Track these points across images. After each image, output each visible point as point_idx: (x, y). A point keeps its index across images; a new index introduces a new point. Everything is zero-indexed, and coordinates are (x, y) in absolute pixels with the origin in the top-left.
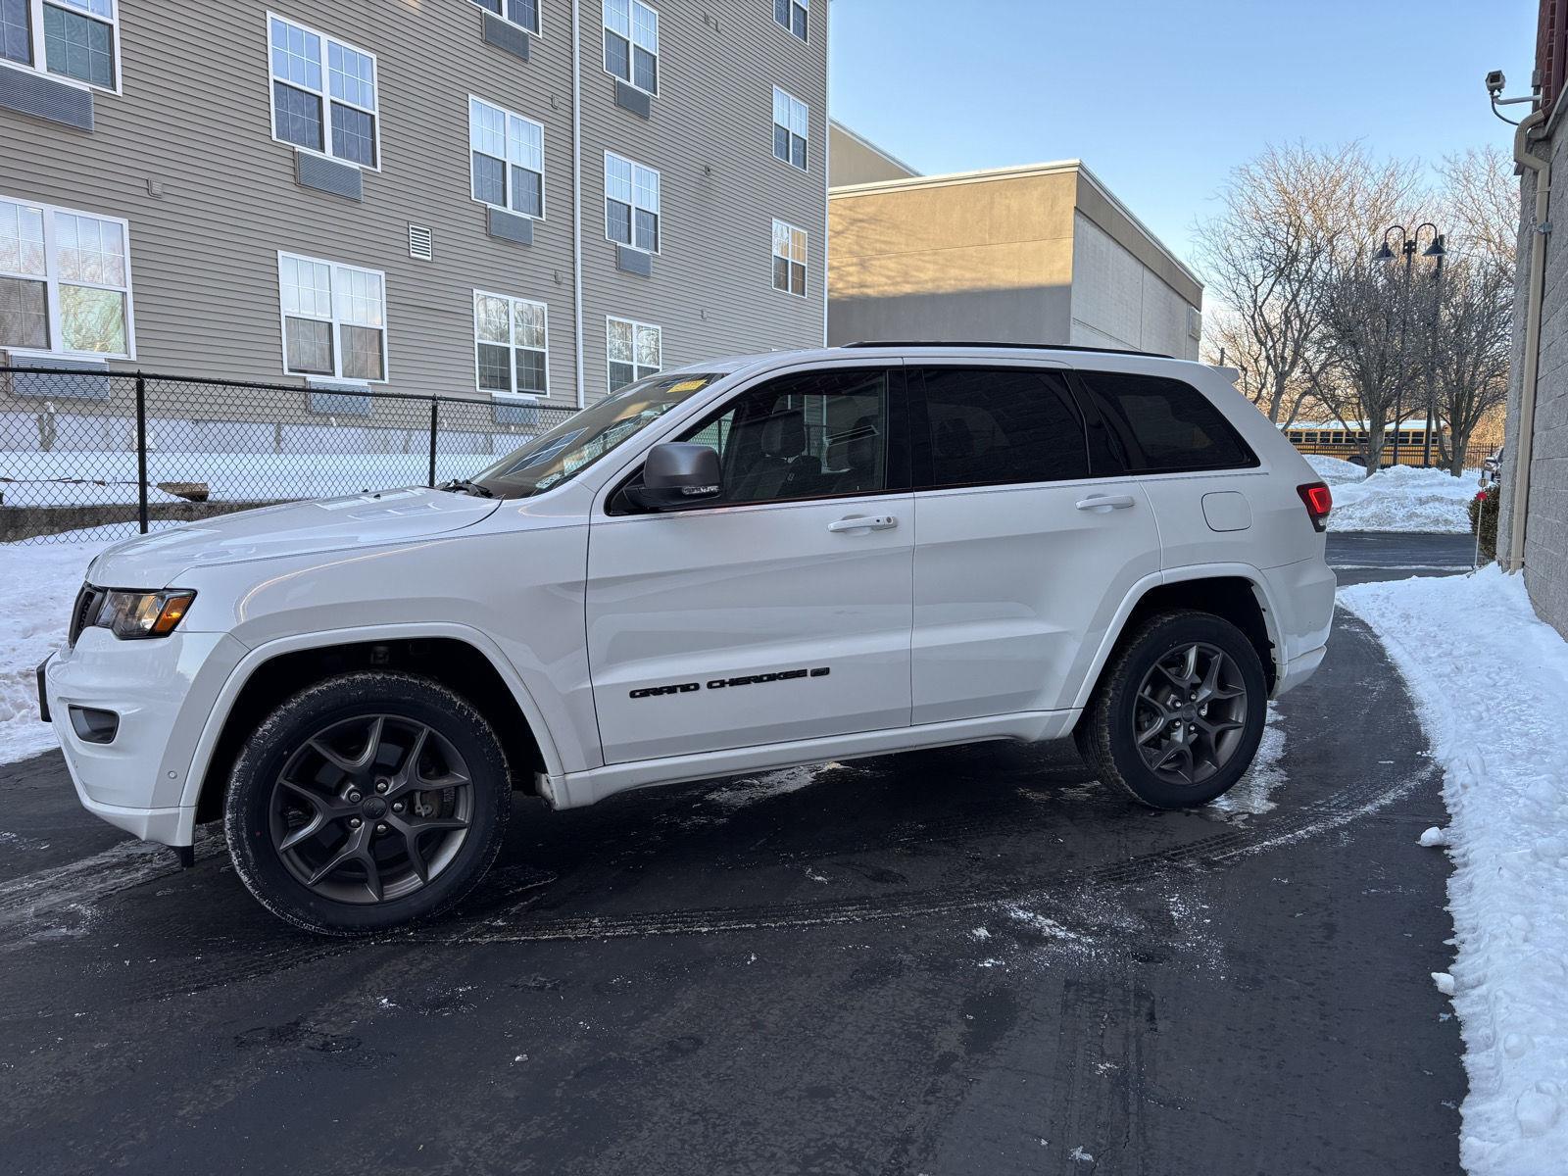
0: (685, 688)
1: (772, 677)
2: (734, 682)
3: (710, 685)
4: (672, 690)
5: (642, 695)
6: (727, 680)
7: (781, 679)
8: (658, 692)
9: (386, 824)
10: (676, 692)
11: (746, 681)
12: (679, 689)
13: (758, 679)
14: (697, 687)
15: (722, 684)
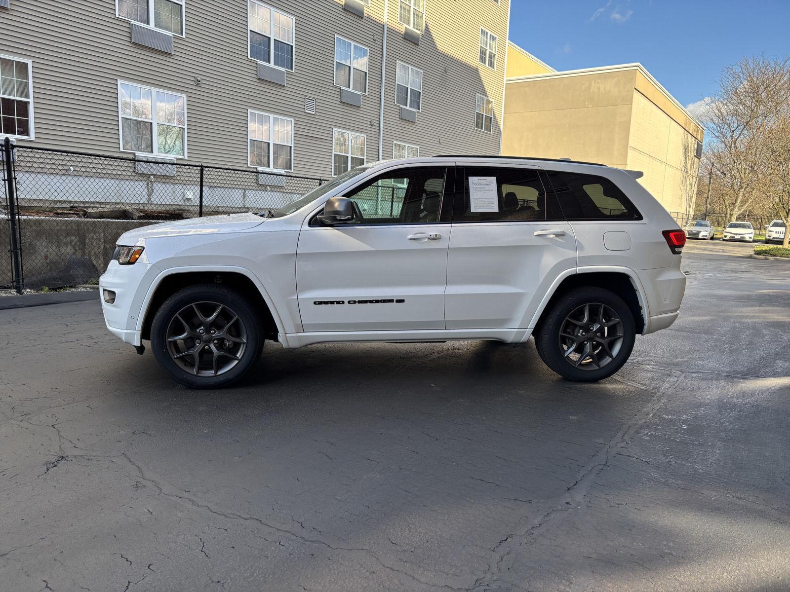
0: (338, 303)
1: (377, 301)
2: (360, 302)
3: (349, 302)
4: (332, 303)
5: (319, 304)
6: (357, 301)
7: (382, 302)
8: (326, 303)
9: (209, 346)
10: (334, 304)
11: (366, 302)
12: (335, 303)
13: (371, 302)
14: (343, 302)
15: (355, 302)
